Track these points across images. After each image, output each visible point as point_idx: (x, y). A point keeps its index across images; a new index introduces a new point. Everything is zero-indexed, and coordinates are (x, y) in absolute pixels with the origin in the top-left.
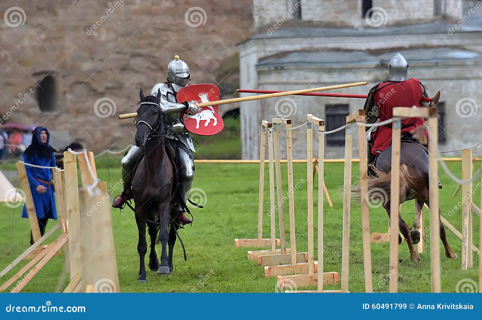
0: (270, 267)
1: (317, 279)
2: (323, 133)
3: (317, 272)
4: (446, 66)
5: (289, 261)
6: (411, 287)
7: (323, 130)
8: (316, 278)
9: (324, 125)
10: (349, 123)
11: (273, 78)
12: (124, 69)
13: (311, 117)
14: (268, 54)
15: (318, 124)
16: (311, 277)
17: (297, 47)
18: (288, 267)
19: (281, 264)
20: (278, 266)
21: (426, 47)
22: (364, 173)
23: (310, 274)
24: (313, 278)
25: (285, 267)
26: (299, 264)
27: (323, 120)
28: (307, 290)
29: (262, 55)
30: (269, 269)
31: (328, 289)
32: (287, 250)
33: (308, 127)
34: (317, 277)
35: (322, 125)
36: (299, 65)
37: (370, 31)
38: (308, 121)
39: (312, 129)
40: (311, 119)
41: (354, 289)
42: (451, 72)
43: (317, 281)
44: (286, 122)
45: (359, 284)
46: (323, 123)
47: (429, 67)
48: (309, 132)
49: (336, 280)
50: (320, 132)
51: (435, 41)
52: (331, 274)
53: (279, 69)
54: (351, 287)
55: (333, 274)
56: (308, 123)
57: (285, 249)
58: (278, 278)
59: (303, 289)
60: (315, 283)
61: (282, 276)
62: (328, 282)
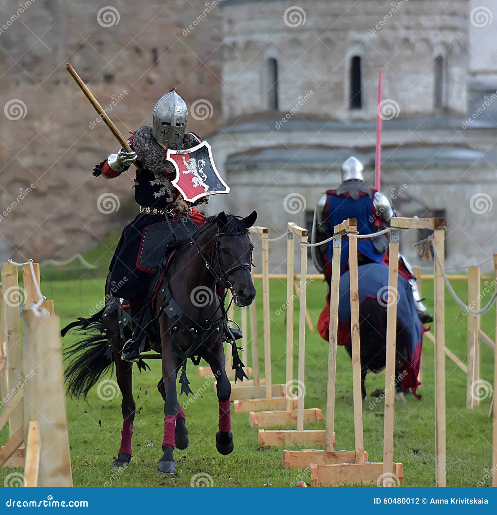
0: (241, 401)
1: (297, 417)
2: (306, 245)
3: (297, 408)
4: (448, 167)
5: (263, 394)
6: (407, 428)
7: (307, 242)
8: (295, 415)
9: (307, 235)
10: (337, 234)
11: (245, 178)
12: (70, 165)
13: (293, 225)
14: (239, 150)
15: (301, 234)
16: (289, 413)
17: (272, 142)
18: (262, 401)
19: (253, 398)
20: (251, 400)
21: (424, 145)
22: (355, 293)
23: (289, 410)
24: (292, 416)
25: (258, 401)
26: (275, 398)
27: (307, 230)
28: (284, 429)
29: (232, 151)
30: (240, 404)
31: (309, 428)
32: (261, 381)
33: (289, 237)
34: (297, 414)
35: (305, 236)
36: (275, 164)
37: (359, 125)
38: (289, 231)
39: (293, 240)
40: (293, 228)
41: (339, 428)
42: (453, 174)
43: (297, 419)
44: (261, 232)
45: (345, 423)
46: (306, 234)
47: (428, 168)
48: (290, 243)
49: (318, 418)
50: (303, 244)
51: (434, 138)
52: (313, 410)
53: (252, 167)
54: (336, 426)
55: (316, 410)
56: (288, 232)
57: (258, 381)
58: (250, 414)
59: (279, 428)
60: (294, 421)
61: (255, 412)
62: (309, 420)
